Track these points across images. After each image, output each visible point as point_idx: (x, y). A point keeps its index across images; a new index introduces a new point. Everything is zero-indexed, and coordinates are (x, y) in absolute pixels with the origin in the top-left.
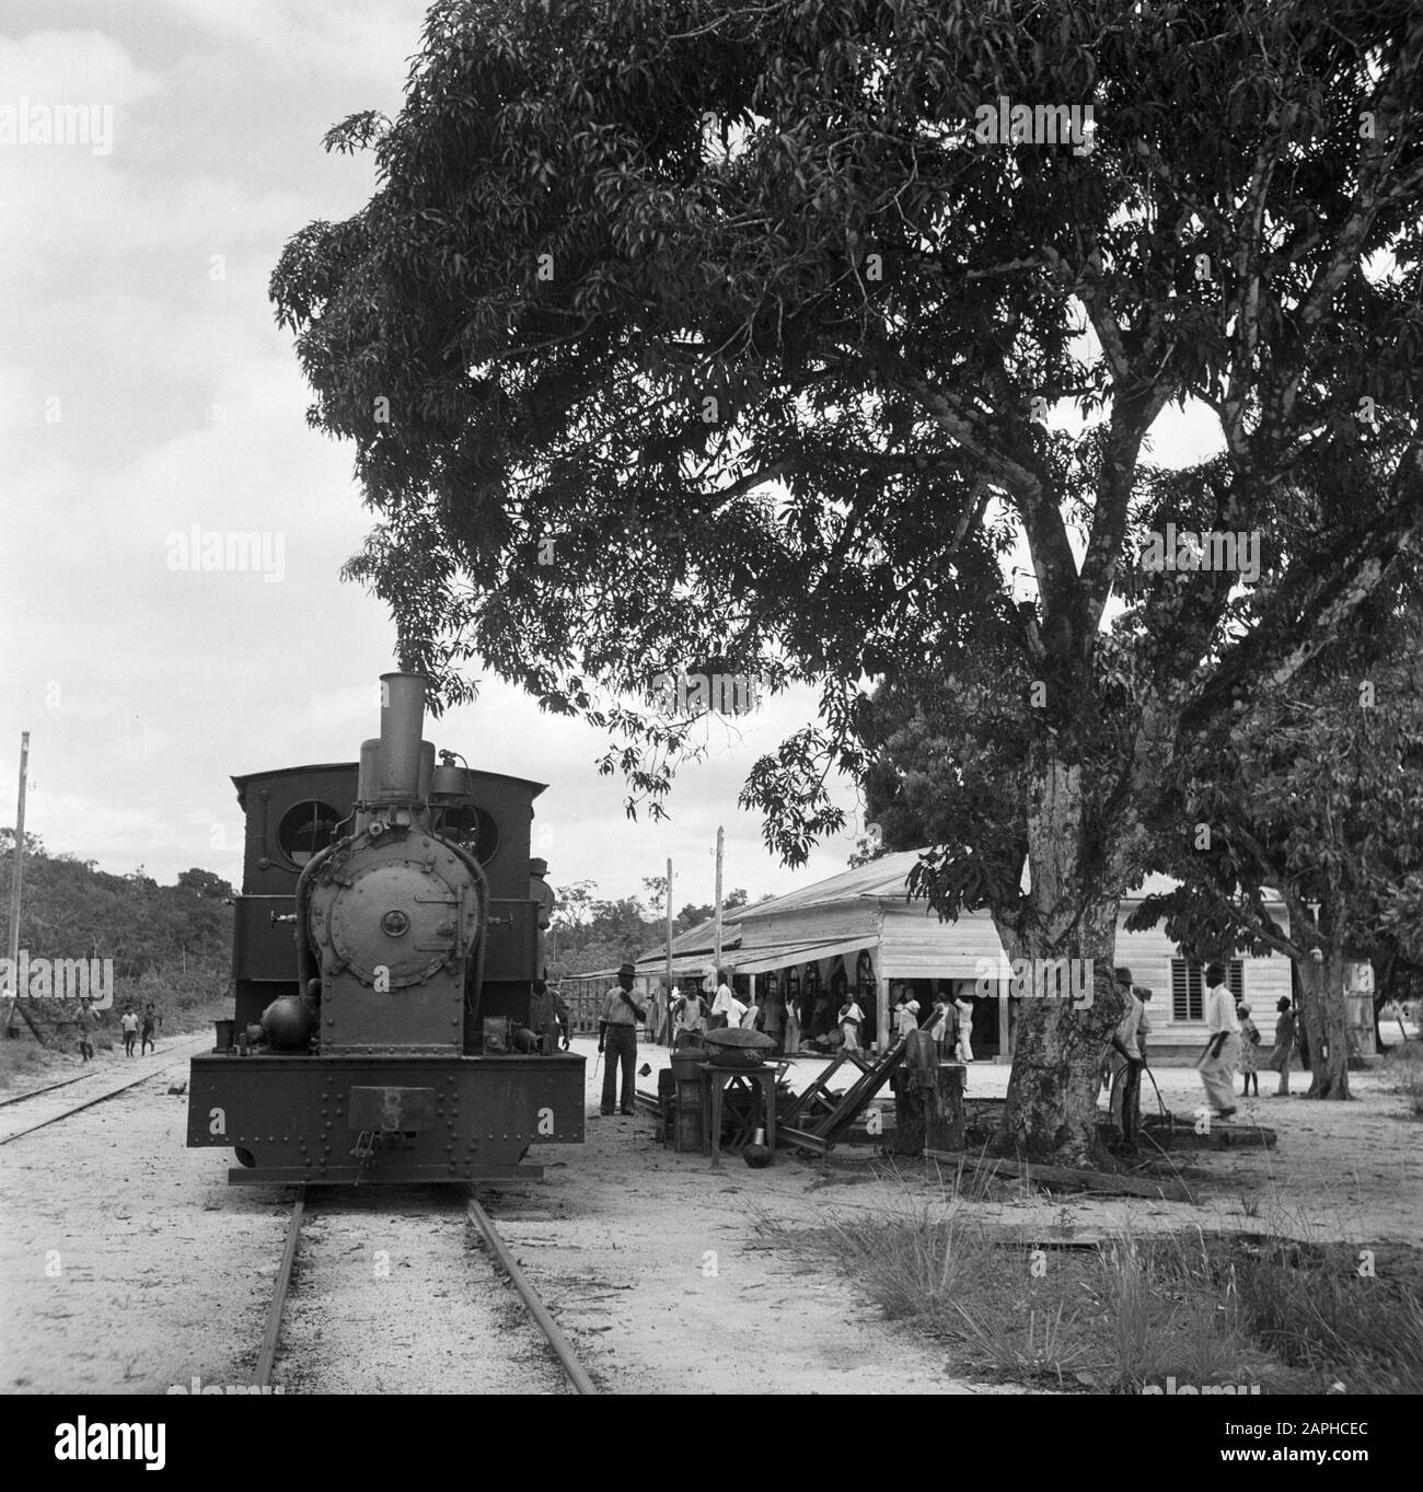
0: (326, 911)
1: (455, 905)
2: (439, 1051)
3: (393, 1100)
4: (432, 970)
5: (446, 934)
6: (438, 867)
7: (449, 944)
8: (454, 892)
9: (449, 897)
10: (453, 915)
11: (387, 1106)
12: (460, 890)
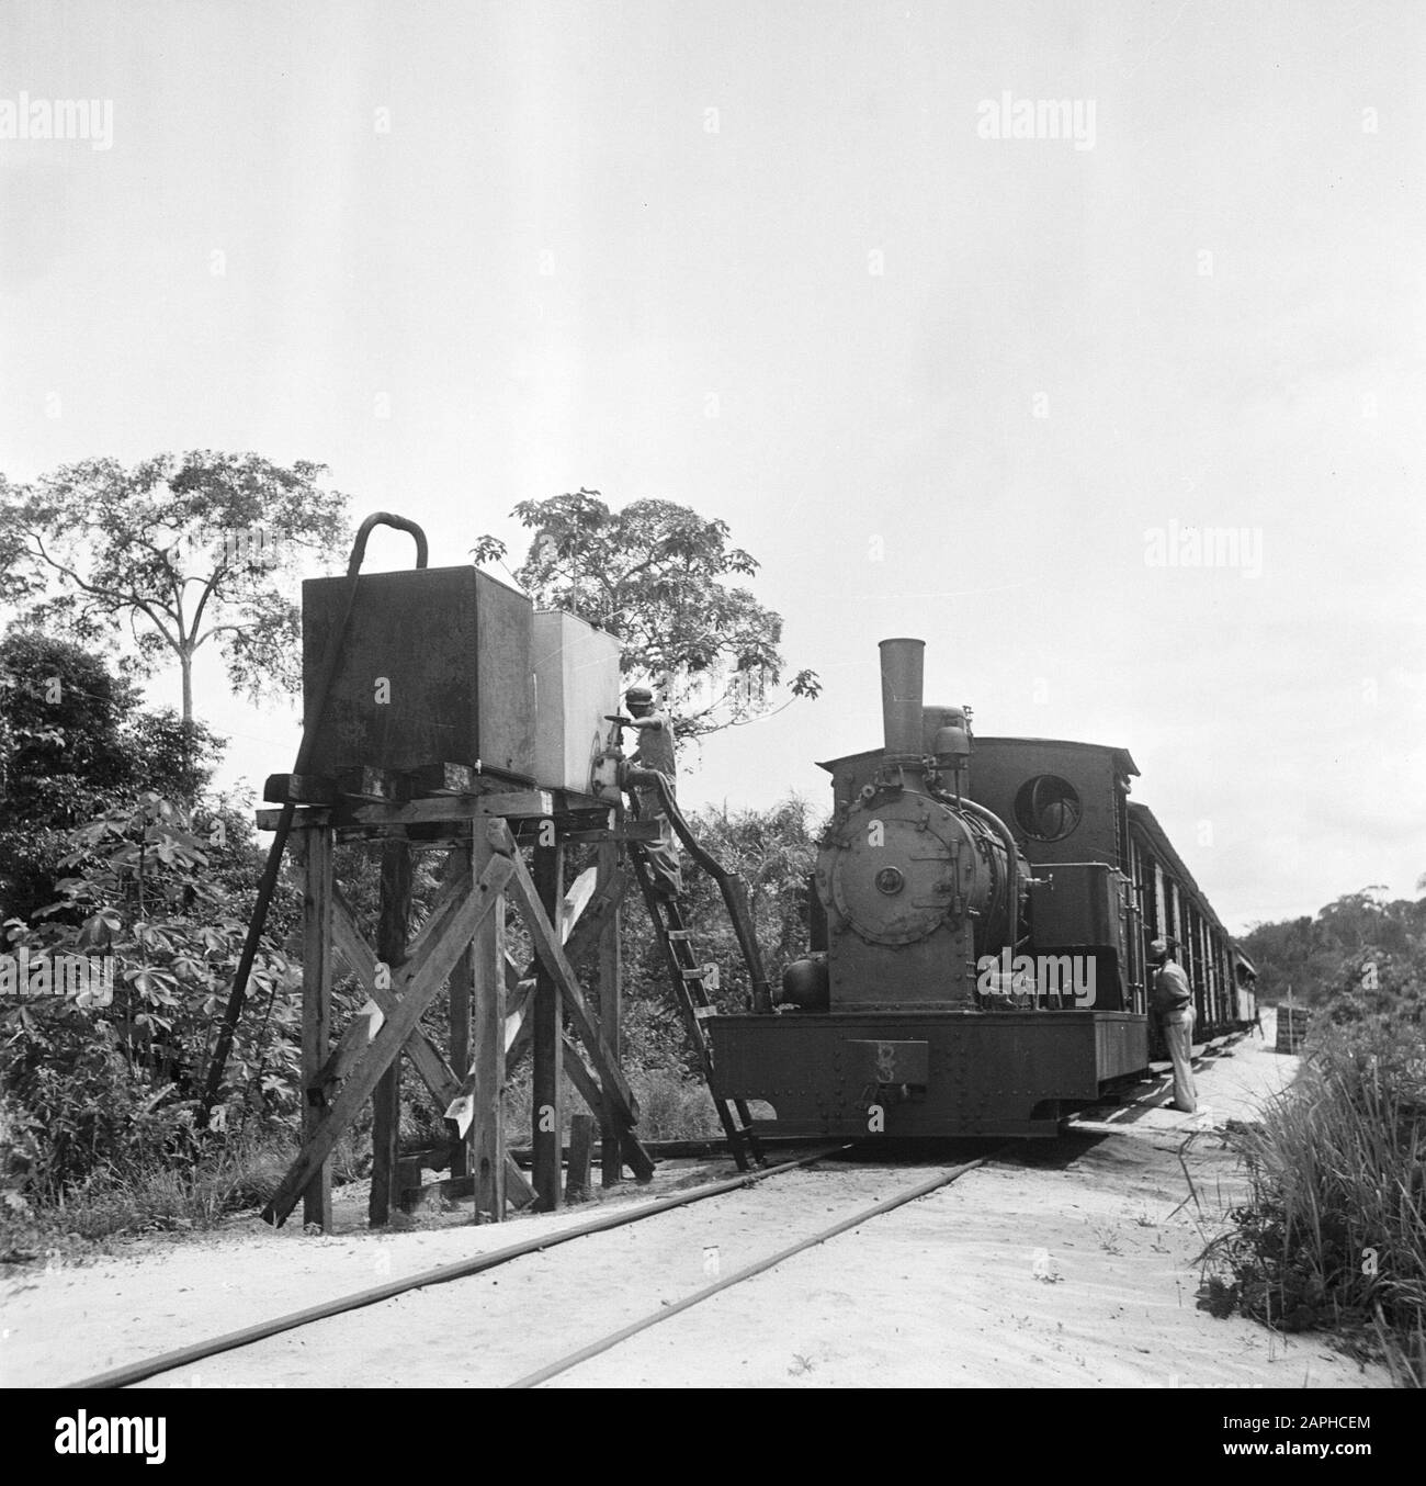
0: (828, 874)
1: (950, 861)
2: (943, 1007)
3: (886, 1053)
4: (932, 927)
5: (943, 890)
6: (932, 823)
7: (946, 902)
8: (949, 849)
9: (944, 855)
10: (949, 871)
11: (882, 1058)
12: (955, 846)
